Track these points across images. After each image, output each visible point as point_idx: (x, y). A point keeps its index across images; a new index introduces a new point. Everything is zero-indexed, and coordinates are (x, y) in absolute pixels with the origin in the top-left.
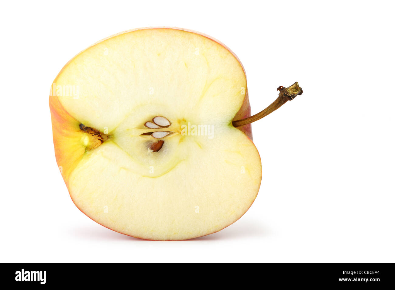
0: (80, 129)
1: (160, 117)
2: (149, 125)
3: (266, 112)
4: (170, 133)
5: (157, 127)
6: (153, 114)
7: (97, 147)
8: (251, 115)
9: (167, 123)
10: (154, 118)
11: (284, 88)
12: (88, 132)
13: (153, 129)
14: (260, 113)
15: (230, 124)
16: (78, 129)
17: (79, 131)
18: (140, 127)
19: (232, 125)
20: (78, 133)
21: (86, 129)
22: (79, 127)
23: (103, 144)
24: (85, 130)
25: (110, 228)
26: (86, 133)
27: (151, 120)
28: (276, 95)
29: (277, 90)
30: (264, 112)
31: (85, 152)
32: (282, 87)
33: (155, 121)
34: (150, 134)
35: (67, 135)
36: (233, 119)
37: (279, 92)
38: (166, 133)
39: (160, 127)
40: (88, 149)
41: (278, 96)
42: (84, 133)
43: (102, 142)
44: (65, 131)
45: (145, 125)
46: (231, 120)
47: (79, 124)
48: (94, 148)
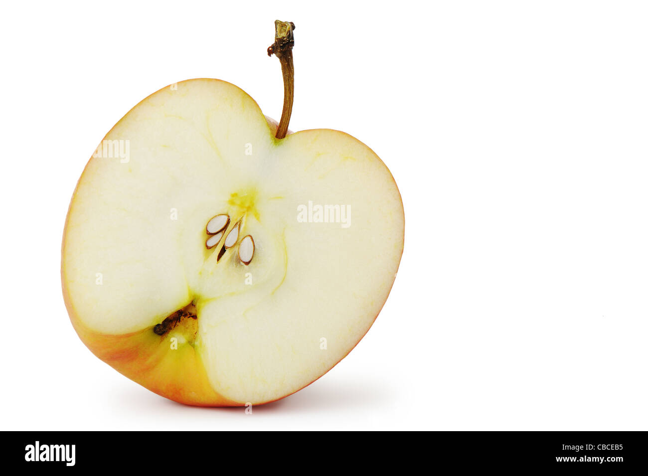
0: (159, 337)
1: (211, 222)
2: (210, 244)
3: (289, 88)
4: (239, 224)
5: (220, 235)
6: (202, 229)
7: (198, 327)
9: (224, 220)
10: (207, 231)
11: (273, 47)
12: (171, 329)
13: (220, 241)
14: (285, 96)
15: (276, 140)
16: (158, 338)
17: (162, 341)
18: (207, 256)
19: (279, 140)
20: (163, 343)
22: (156, 335)
23: (198, 316)
24: (164, 330)
25: (312, 380)
26: (170, 333)
27: (207, 236)
28: (275, 59)
29: (270, 56)
30: (288, 90)
31: (193, 346)
32: (270, 49)
33: (212, 231)
34: (223, 250)
35: (158, 361)
36: (272, 133)
37: (274, 55)
38: (235, 229)
39: (224, 231)
40: (191, 343)
41: (278, 60)
42: (169, 335)
43: (195, 317)
44: (150, 360)
45: (208, 248)
46: (272, 137)
47: (152, 331)
48: (195, 333)
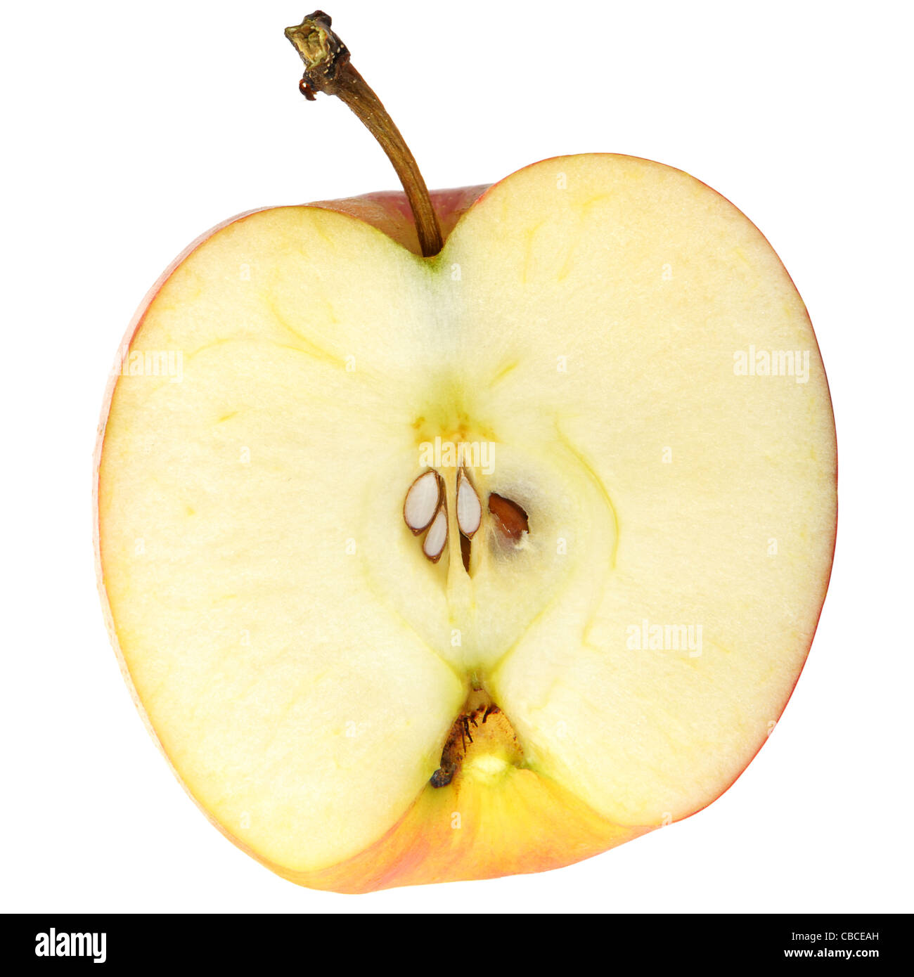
0: (450, 787)
1: (409, 507)
2: (433, 547)
3: (390, 139)
4: (463, 474)
5: (441, 519)
6: (397, 532)
7: (512, 726)
8: (402, 192)
9: (430, 483)
10: (412, 529)
11: (306, 78)
12: (460, 758)
13: (448, 530)
14: (392, 160)
15: (430, 263)
16: (448, 792)
17: (457, 790)
18: (444, 577)
19: (436, 257)
20: (461, 793)
21: (450, 766)
22: (441, 790)
23: (499, 705)
24: (451, 769)
25: (793, 682)
26: (464, 766)
27: (418, 539)
28: (329, 104)
30: (390, 147)
31: (528, 767)
32: (305, 85)
33: (420, 523)
34: (466, 542)
35: (471, 829)
36: (414, 252)
37: (319, 95)
38: (462, 488)
39: (443, 507)
40: (518, 758)
41: (335, 98)
42: (464, 771)
43: (493, 709)
44: (456, 839)
45: (434, 559)
46: (419, 261)
47: (431, 788)
48: (515, 739)
